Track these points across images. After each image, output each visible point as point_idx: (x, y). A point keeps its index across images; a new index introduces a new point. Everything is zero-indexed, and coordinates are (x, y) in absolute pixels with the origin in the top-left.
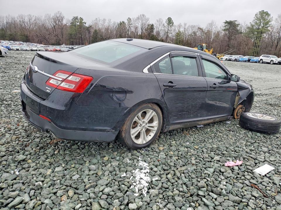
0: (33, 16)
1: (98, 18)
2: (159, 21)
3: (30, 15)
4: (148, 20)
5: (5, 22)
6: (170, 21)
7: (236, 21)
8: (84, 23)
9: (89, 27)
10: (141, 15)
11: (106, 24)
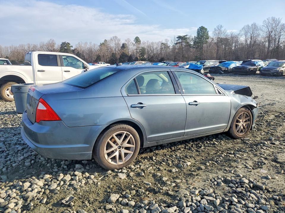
0: (32, 44)
1: (80, 42)
2: (128, 40)
3: (29, 44)
4: (119, 40)
5: (9, 51)
6: (137, 40)
7: (187, 35)
8: (71, 46)
9: (75, 50)
10: (113, 37)
11: (88, 46)
